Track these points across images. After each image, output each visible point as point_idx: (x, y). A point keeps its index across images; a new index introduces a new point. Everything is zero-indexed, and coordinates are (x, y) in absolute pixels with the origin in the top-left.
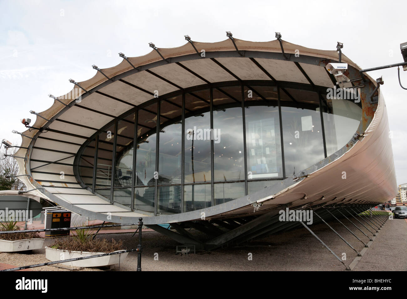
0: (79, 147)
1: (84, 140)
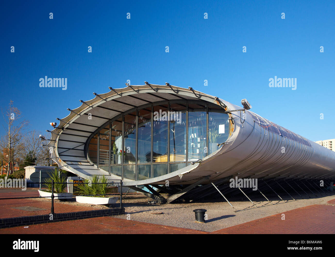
0: (87, 138)
1: (90, 134)
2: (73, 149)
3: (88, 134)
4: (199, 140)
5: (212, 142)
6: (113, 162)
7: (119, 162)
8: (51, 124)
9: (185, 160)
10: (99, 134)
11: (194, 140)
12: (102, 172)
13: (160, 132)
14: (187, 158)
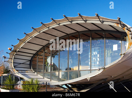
2: (23, 64)
3: (32, 55)
4: (98, 55)
5: (108, 57)
6: (45, 71)
7: (49, 71)
8: (8, 48)
9: (89, 69)
10: (38, 55)
11: (95, 56)
12: (40, 76)
13: (73, 54)
14: (91, 67)
